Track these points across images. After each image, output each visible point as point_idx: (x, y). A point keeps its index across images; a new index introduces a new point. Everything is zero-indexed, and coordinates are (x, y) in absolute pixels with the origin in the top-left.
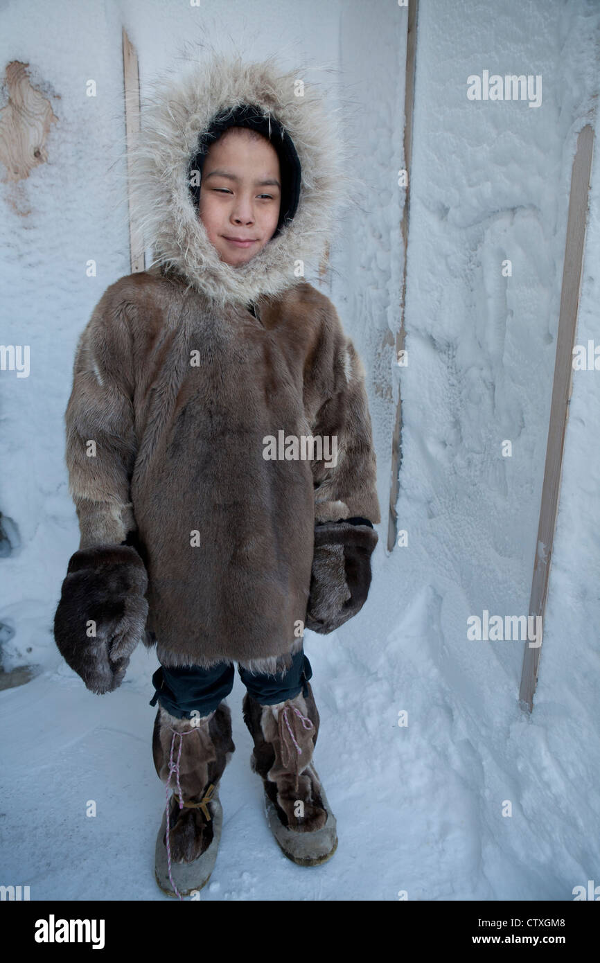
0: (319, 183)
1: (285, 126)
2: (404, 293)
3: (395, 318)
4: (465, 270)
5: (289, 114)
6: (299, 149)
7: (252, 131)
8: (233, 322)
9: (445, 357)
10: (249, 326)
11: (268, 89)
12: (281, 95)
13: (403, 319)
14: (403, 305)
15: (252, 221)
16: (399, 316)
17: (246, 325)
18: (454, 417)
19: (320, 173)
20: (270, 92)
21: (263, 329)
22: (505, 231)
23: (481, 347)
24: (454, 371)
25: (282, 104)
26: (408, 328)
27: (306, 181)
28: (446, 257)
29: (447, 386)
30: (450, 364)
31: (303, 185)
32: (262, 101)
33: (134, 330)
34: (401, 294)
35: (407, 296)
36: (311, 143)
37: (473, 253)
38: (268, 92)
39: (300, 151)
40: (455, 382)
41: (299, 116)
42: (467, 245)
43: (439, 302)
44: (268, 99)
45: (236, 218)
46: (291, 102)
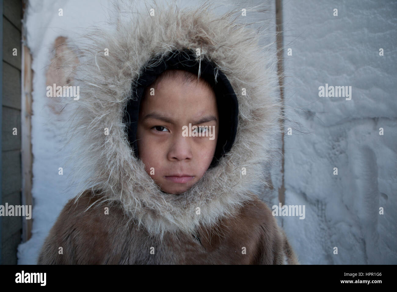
0: (256, 115)
1: (220, 67)
2: (283, 164)
3: (277, 179)
4: (329, 154)
5: (223, 56)
6: (235, 84)
7: (187, 73)
8: (176, 248)
9: (315, 208)
10: (191, 250)
11: (201, 32)
12: (214, 37)
13: (283, 180)
14: (283, 171)
15: (189, 157)
16: (280, 178)
17: (187, 250)
18: (326, 251)
19: (256, 106)
20: (204, 34)
21: (205, 252)
22: (369, 133)
23: (348, 209)
24: (323, 219)
25: (216, 47)
26: (287, 186)
27: (244, 113)
28: (314, 144)
29: (319, 229)
30: (320, 214)
31: (240, 118)
32: (196, 44)
33: (78, 257)
34: (281, 164)
35: (286, 166)
36: (247, 79)
37: (336, 144)
38: (201, 35)
39: (237, 87)
40: (326, 228)
41: (234, 56)
42: (330, 138)
43: (310, 173)
44: (202, 42)
45: (173, 155)
46: (224, 43)
